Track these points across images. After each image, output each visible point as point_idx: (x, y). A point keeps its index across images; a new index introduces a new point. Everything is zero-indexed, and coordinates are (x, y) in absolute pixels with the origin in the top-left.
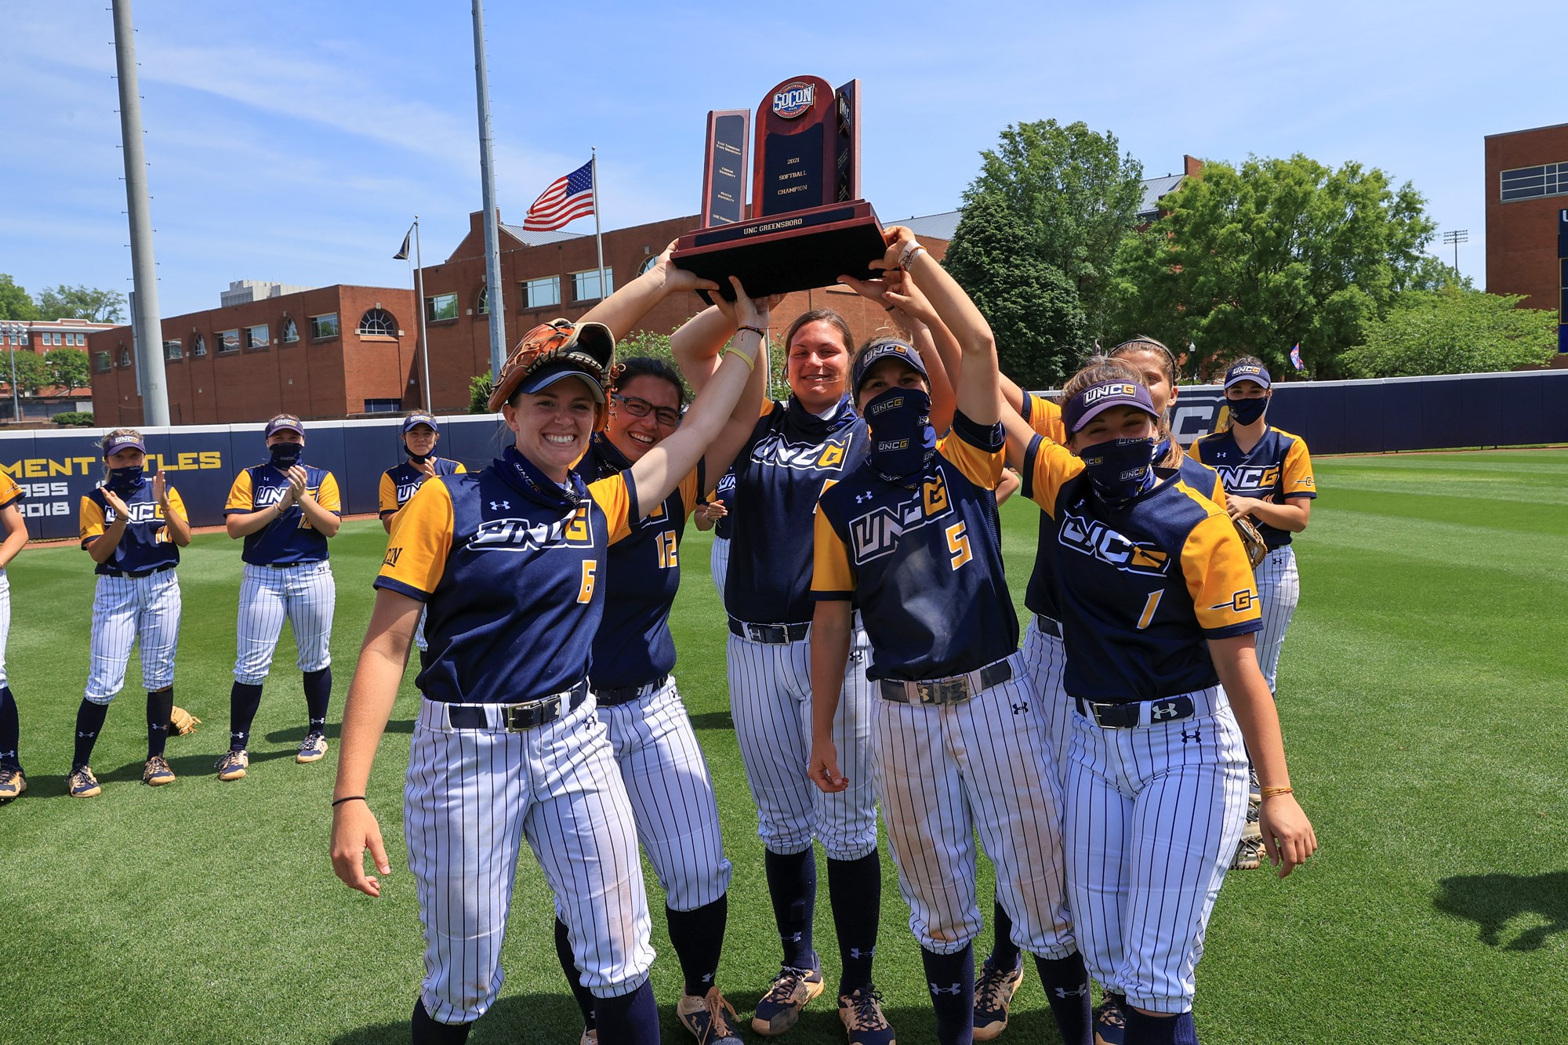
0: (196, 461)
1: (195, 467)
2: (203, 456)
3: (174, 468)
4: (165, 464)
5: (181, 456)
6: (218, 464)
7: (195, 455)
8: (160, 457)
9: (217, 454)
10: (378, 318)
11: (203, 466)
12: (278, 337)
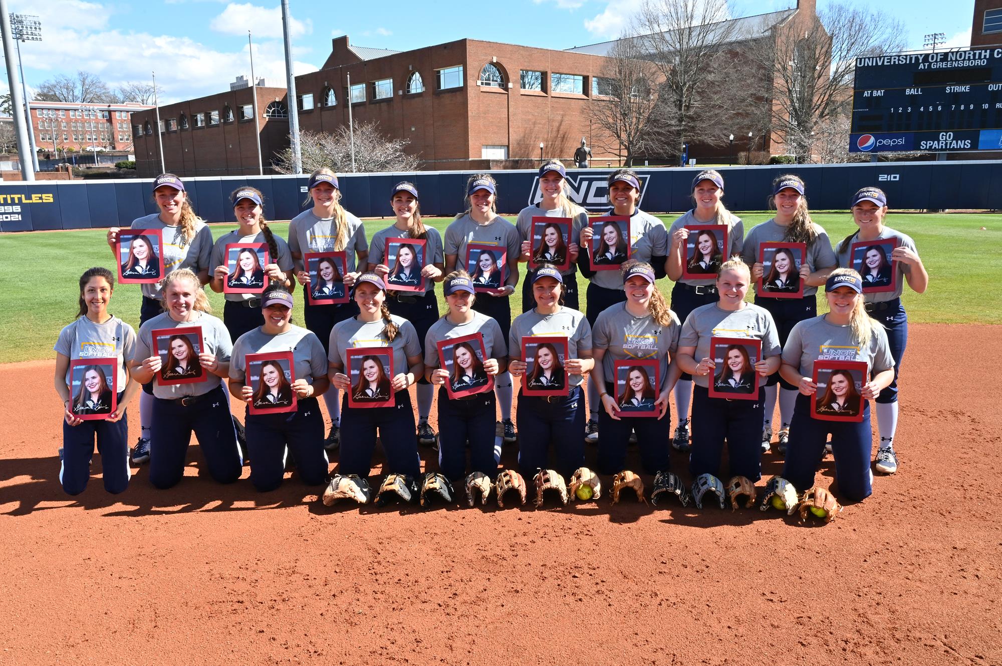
0: (41, 198)
1: (41, 201)
2: (44, 196)
3: (31, 201)
4: (26, 199)
5: (33, 196)
6: (51, 200)
7: (40, 195)
8: (23, 196)
9: (51, 195)
10: (278, 107)
11: (44, 201)
12: (224, 118)
